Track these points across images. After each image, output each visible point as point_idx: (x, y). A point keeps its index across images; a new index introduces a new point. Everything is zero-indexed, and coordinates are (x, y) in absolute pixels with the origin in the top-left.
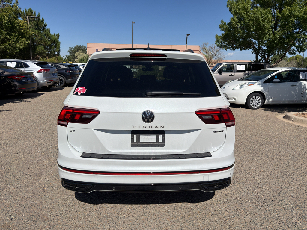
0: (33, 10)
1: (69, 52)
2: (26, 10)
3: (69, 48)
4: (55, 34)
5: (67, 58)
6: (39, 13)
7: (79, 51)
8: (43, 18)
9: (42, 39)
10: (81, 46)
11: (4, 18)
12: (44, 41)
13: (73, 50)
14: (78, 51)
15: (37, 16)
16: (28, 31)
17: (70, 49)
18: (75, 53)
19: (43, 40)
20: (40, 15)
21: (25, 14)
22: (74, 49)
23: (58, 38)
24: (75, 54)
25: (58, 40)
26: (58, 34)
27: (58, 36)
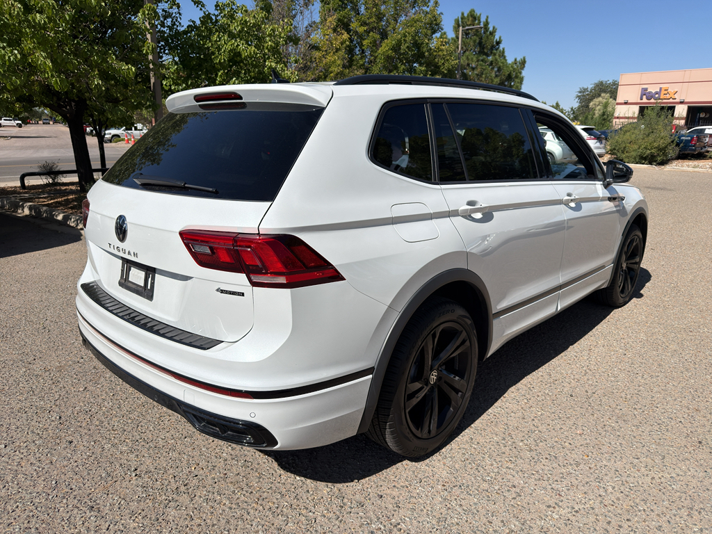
0: (478, 13)
1: (577, 100)
2: (463, 14)
3: (579, 90)
4: (518, 60)
5: (573, 113)
6: (487, 17)
7: (603, 95)
8: (494, 28)
9: (482, 74)
10: (611, 81)
11: (404, 40)
12: (486, 77)
13: (588, 94)
14: (599, 95)
15: (482, 25)
16: (448, 60)
17: (580, 92)
18: (591, 100)
19: (483, 76)
20: (489, 20)
21: (460, 23)
22: (591, 92)
23: (523, 68)
24: (591, 104)
25: (521, 73)
26: (524, 58)
27: (523, 63)
